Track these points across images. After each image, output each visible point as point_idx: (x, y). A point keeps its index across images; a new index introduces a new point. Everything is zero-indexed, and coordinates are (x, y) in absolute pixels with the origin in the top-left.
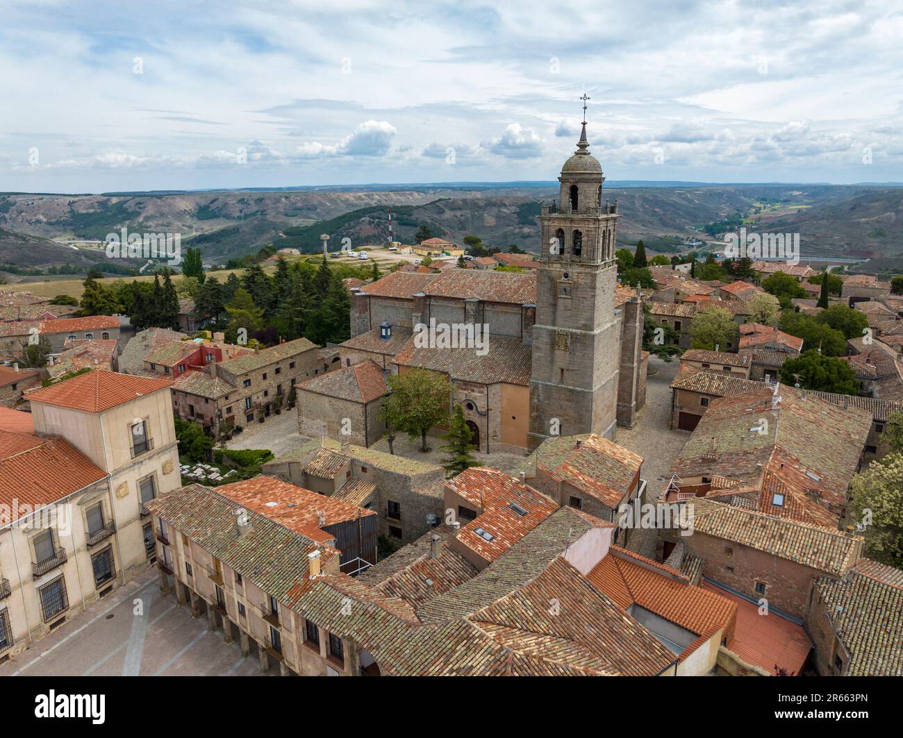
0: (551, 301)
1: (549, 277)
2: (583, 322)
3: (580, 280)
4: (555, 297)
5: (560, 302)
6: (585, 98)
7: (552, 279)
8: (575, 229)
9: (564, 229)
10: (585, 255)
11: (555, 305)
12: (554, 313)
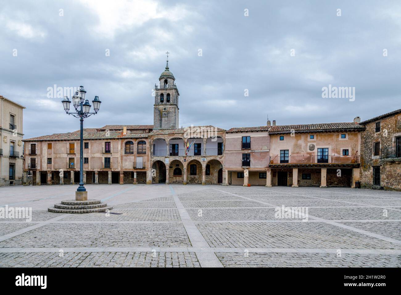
0: (160, 119)
1: (159, 110)
2: (172, 125)
3: (170, 110)
4: (161, 117)
5: (163, 119)
6: (168, 53)
7: (160, 111)
8: (167, 93)
9: (163, 93)
10: (172, 102)
11: (161, 120)
12: (161, 123)
